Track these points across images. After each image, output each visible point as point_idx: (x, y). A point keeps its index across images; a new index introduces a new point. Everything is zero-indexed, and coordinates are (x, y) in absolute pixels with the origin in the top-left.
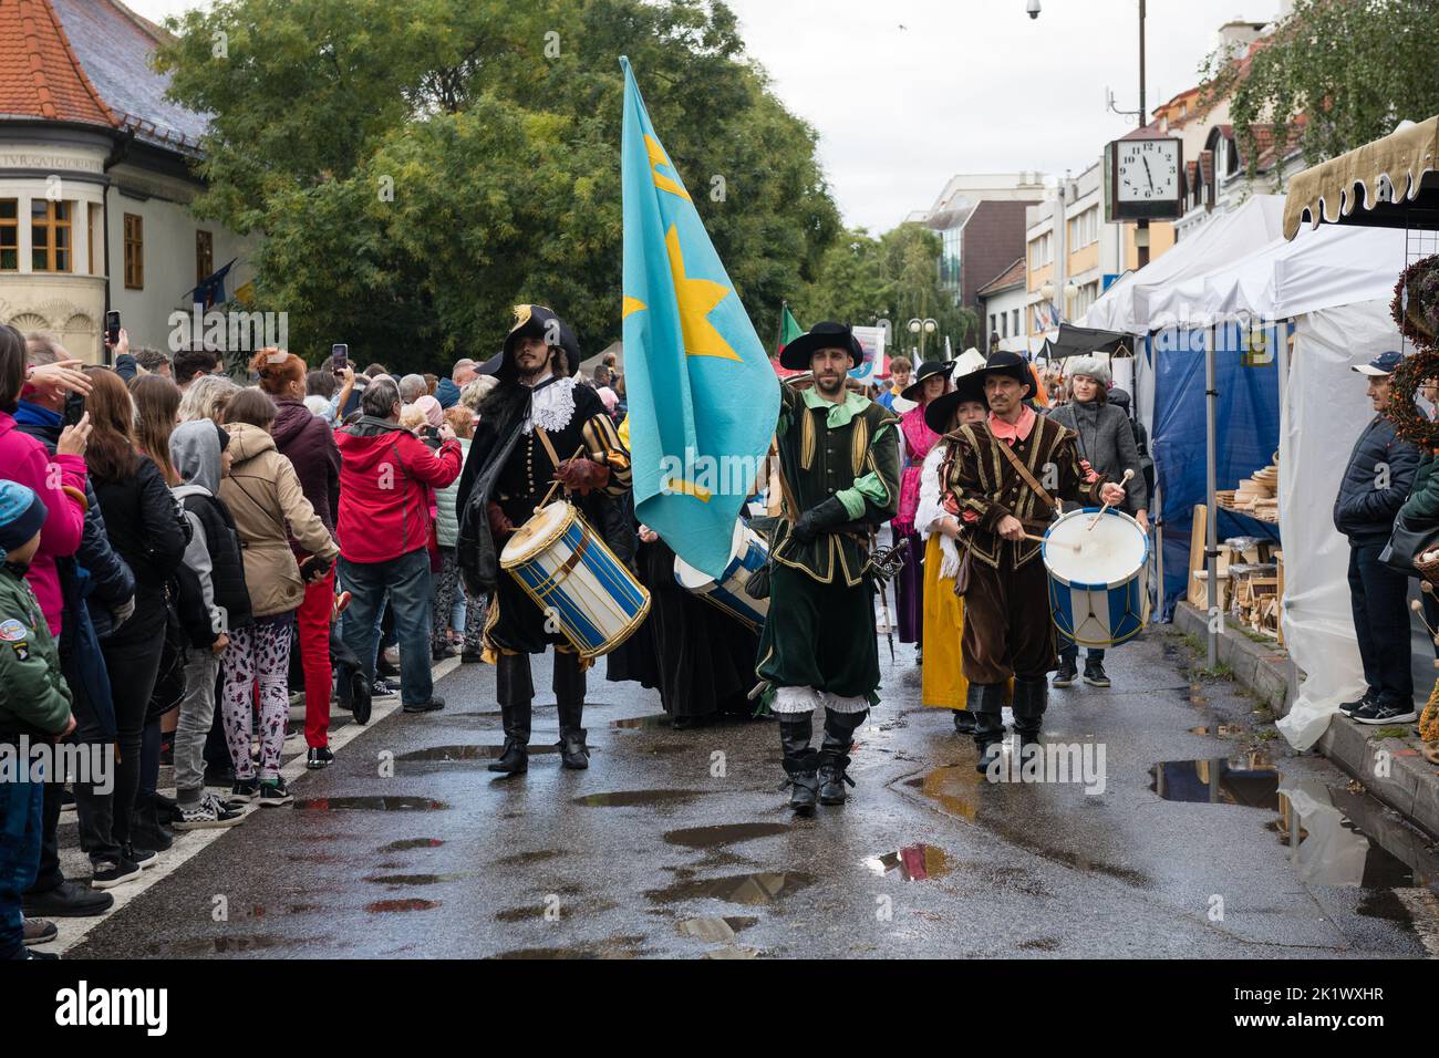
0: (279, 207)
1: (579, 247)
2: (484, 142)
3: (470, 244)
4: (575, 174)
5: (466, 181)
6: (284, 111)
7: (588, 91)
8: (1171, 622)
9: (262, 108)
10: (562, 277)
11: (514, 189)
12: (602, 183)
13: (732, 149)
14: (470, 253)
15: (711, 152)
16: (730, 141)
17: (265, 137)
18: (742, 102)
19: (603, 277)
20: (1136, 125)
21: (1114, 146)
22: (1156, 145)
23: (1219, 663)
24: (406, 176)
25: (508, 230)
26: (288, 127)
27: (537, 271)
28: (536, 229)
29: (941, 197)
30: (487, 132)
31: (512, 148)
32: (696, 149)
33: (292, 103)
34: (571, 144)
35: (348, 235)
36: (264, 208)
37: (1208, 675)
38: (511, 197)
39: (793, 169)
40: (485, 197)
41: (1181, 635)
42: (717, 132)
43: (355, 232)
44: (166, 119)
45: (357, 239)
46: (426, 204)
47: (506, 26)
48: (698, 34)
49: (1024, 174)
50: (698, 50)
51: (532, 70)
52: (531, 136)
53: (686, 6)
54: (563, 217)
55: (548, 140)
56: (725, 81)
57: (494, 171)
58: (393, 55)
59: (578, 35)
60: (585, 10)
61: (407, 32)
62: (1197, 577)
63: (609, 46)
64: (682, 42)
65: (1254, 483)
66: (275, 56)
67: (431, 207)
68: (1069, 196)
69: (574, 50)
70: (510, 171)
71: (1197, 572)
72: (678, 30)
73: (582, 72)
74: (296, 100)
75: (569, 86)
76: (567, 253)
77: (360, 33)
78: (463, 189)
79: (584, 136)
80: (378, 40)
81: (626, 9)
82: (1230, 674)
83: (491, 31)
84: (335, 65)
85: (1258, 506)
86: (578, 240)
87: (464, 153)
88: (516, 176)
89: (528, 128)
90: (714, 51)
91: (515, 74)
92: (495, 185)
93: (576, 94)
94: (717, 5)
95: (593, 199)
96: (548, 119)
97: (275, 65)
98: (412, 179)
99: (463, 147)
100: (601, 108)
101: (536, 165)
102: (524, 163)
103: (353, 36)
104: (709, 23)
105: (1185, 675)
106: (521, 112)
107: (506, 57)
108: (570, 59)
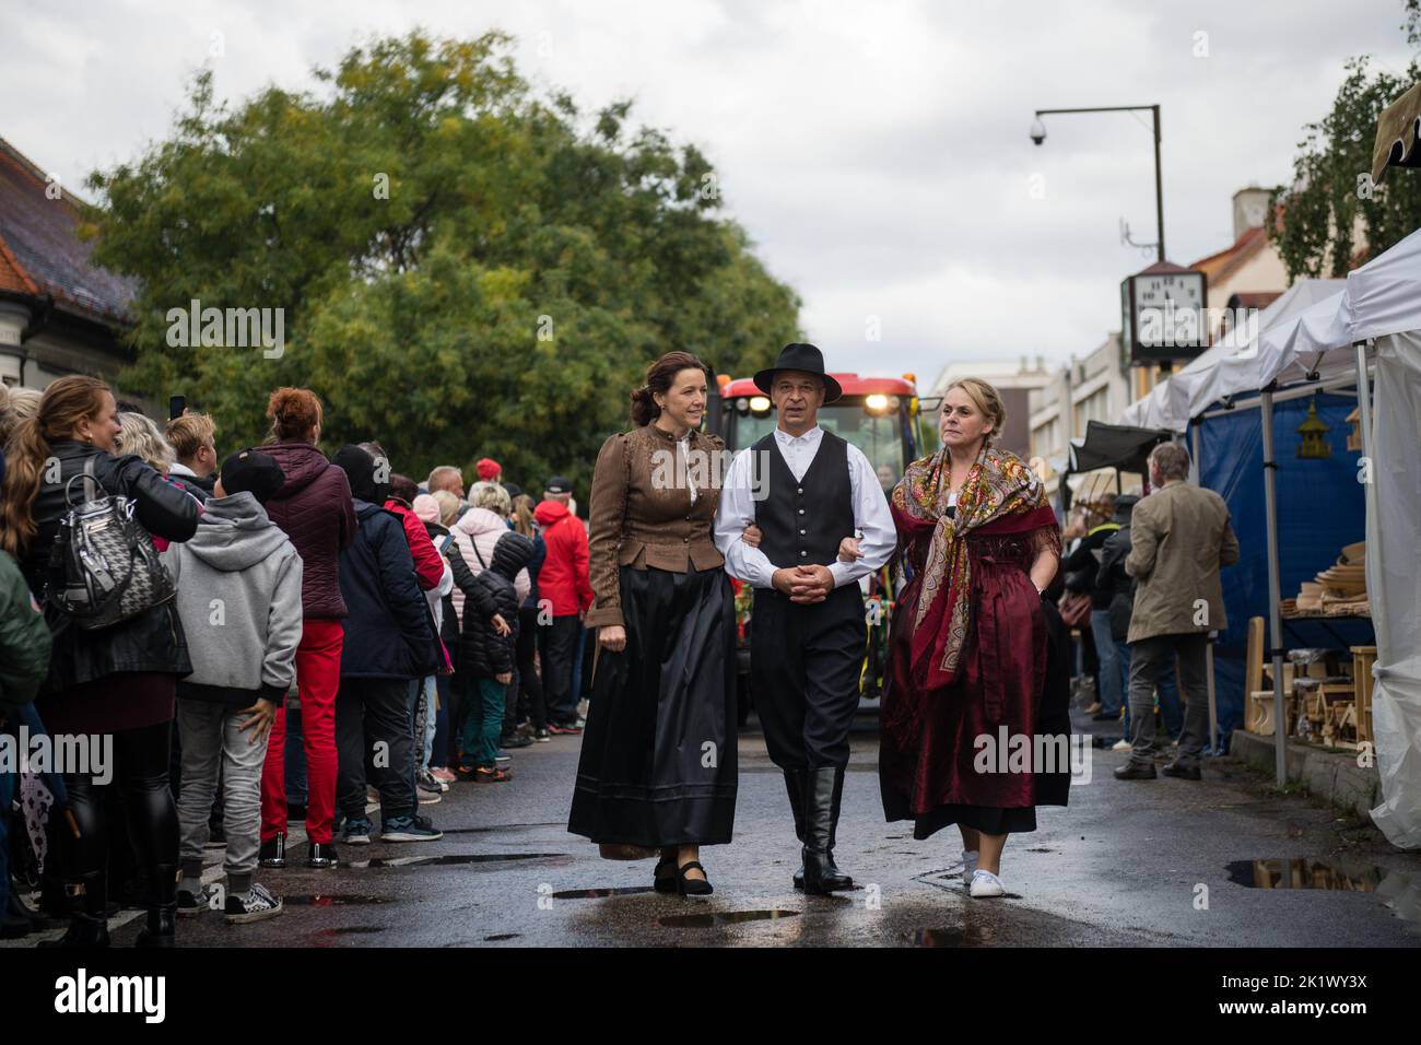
0: (212, 373)
1: (541, 411)
2: (435, 301)
3: (421, 406)
4: (537, 329)
5: (415, 342)
6: (220, 273)
7: (550, 244)
8: (1226, 753)
9: (196, 269)
10: (520, 446)
11: (469, 350)
12: (568, 339)
13: (709, 309)
14: (421, 415)
15: (687, 312)
16: (709, 302)
18: (720, 258)
19: (568, 448)
21: (1131, 280)
22: (1177, 280)
23: (1289, 781)
24: (350, 334)
25: (461, 394)
26: (224, 290)
27: (493, 438)
28: (492, 394)
30: (439, 289)
31: (467, 306)
32: (670, 309)
33: (228, 265)
34: (531, 299)
36: (197, 376)
37: (1280, 794)
38: (464, 358)
39: (775, 335)
40: (434, 358)
41: (1240, 763)
42: (693, 292)
44: (90, 290)
46: (372, 365)
47: (460, 178)
48: (670, 184)
49: (1024, 360)
50: (672, 204)
51: (489, 226)
52: (487, 293)
53: (657, 154)
54: (524, 377)
55: (507, 296)
56: (701, 233)
57: (446, 330)
58: (337, 212)
59: (539, 186)
60: (547, 160)
61: (353, 185)
62: (1256, 699)
63: (573, 196)
64: (653, 195)
65: (1318, 586)
66: (211, 214)
67: (377, 369)
68: (1075, 377)
69: (536, 201)
70: (464, 331)
71: (1256, 694)
72: (648, 181)
73: (543, 225)
74: (233, 261)
75: (529, 240)
76: (526, 418)
77: (302, 187)
78: (413, 351)
79: (546, 291)
80: (322, 194)
81: (591, 157)
82: (1303, 789)
83: (444, 184)
84: (276, 224)
85: (1325, 603)
86: (540, 403)
87: (414, 312)
88: (472, 335)
89: (484, 285)
90: (689, 204)
91: (470, 229)
92: (446, 346)
93: (537, 249)
94: (690, 152)
95: (557, 357)
96: (506, 275)
97: (211, 224)
98: (357, 338)
99: (413, 305)
100: (565, 259)
101: (494, 323)
102: (480, 322)
103: (294, 191)
104: (681, 173)
105: (1250, 793)
106: (477, 268)
107: (460, 212)
108: (531, 211)
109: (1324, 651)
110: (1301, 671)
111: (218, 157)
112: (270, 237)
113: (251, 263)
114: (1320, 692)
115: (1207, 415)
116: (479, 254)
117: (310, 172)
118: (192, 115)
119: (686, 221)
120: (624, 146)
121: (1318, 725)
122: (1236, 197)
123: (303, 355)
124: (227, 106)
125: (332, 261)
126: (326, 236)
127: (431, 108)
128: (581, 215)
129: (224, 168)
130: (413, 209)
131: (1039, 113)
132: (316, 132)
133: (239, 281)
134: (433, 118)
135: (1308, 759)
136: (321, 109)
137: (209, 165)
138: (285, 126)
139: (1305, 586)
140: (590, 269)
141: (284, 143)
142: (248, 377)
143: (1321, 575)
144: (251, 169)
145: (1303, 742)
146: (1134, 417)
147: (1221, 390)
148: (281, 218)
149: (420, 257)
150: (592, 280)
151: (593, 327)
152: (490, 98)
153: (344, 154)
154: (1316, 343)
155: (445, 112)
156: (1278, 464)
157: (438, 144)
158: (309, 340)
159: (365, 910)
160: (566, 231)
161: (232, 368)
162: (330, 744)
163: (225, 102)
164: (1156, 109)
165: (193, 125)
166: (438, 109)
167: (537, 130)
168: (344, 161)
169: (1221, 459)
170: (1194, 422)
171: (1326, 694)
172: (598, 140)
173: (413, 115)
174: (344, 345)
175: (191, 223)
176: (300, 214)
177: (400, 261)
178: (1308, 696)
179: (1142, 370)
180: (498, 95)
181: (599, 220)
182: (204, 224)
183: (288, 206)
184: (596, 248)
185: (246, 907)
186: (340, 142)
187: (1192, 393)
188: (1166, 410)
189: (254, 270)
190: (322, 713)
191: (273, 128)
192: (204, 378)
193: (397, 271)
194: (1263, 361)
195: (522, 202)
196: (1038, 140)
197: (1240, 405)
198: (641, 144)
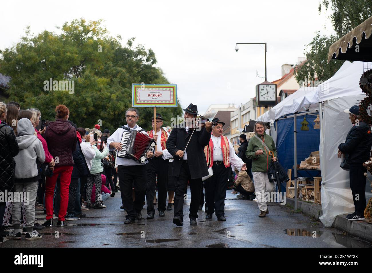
1: (112, 113)
2: (86, 85)
3: (81, 112)
4: (111, 93)
5: (80, 95)
6: (31, 76)
7: (115, 72)
9: (25, 75)
10: (106, 122)
11: (94, 98)
12: (119, 96)
14: (81, 115)
17: (25, 83)
19: (118, 122)
20: (264, 81)
21: (258, 86)
22: (270, 86)
23: (298, 209)
25: (92, 109)
26: (32, 81)
28: (99, 108)
29: (207, 110)
30: (87, 82)
31: (93, 87)
33: (33, 74)
34: (110, 86)
35: (47, 110)
36: (24, 102)
37: (295, 212)
38: (93, 100)
40: (85, 99)
43: (49, 109)
45: (50, 111)
46: (69, 101)
47: (92, 54)
48: (145, 58)
49: (229, 104)
50: (145, 63)
51: (99, 67)
52: (99, 84)
53: (142, 50)
54: (108, 105)
55: (104, 85)
56: (152, 70)
57: (88, 93)
58: (61, 62)
59: (112, 57)
60: (114, 51)
61: (65, 56)
62: (289, 189)
63: (121, 60)
64: (140, 60)
65: (305, 162)
66: (29, 61)
67: (71, 102)
68: (242, 109)
69: (111, 61)
70: (93, 93)
71: (289, 188)
72: (139, 57)
73: (113, 67)
74: (34, 73)
75: (110, 71)
76: (108, 115)
77: (52, 56)
78: (80, 97)
79: (114, 83)
80: (57, 58)
81: (126, 51)
82: (301, 212)
83: (88, 56)
84: (45, 64)
85: (307, 166)
86: (111, 111)
87: (80, 88)
88: (95, 94)
89: (98, 82)
90: (149, 63)
91: (95, 67)
92: (88, 96)
93: (111, 73)
94: (150, 51)
95: (116, 100)
96: (103, 79)
97: (29, 64)
98: (65, 94)
99: (80, 86)
100: (119, 76)
101: (100, 91)
102: (97, 91)
103: (50, 56)
104: (148, 55)
105: (288, 212)
106: (96, 77)
107: (92, 63)
108: (110, 63)
109: (306, 178)
110: (300, 183)
111: (31, 47)
112: (44, 68)
113: (39, 74)
114: (305, 188)
115: (279, 119)
116: (96, 74)
117: (55, 52)
118: (25, 36)
119: (148, 67)
120: (134, 48)
121: (304, 196)
122: (282, 66)
123: (51, 98)
124: (34, 34)
125: (59, 74)
126: (58, 68)
127: (85, 37)
128: (123, 65)
129: (33, 50)
130: (80, 62)
131: (237, 44)
132: (56, 42)
133: (36, 78)
134: (86, 39)
135: (302, 204)
136: (57, 36)
137: (29, 49)
138: (48, 40)
139: (302, 162)
140: (125, 78)
141: (48, 44)
142: (37, 103)
143: (306, 159)
144: (39, 50)
145: (301, 200)
146: (260, 119)
147: (284, 113)
148: (47, 63)
149: (81, 74)
150: (125, 81)
151: (125, 93)
152: (100, 35)
153: (64, 48)
154: (309, 102)
155: (89, 38)
156: (298, 131)
157: (87, 46)
158: (53, 94)
159: (71, 237)
160: (119, 69)
161: (33, 100)
162: (67, 195)
163: (34, 33)
164: (266, 44)
165: (25, 39)
166: (87, 37)
167: (112, 43)
168: (63, 49)
169: (282, 130)
170: (276, 121)
171: (307, 188)
172: (127, 46)
173: (81, 38)
174: (62, 95)
175: (24, 64)
176: (51, 62)
177: (77, 75)
178: (302, 189)
179: (258, 108)
180: (102, 34)
181: (127, 66)
182: (27, 64)
183: (49, 60)
184: (126, 73)
185: (31, 236)
186: (62, 44)
187: (276, 114)
188: (269, 118)
189: (39, 76)
190: (66, 188)
191: (45, 40)
192: (26, 102)
193: (76, 77)
194: (295, 106)
195: (108, 61)
196: (237, 50)
197: (288, 117)
198: (138, 48)
